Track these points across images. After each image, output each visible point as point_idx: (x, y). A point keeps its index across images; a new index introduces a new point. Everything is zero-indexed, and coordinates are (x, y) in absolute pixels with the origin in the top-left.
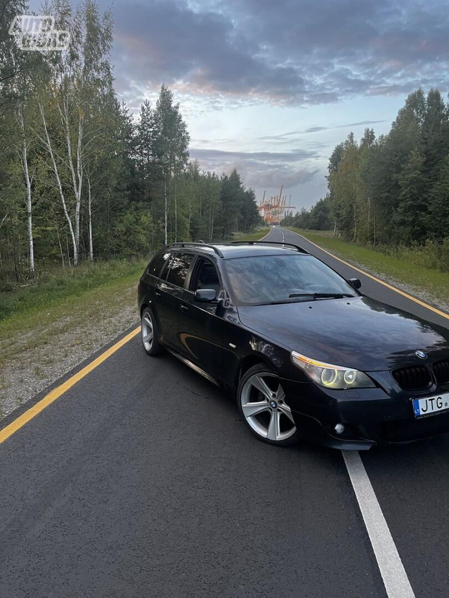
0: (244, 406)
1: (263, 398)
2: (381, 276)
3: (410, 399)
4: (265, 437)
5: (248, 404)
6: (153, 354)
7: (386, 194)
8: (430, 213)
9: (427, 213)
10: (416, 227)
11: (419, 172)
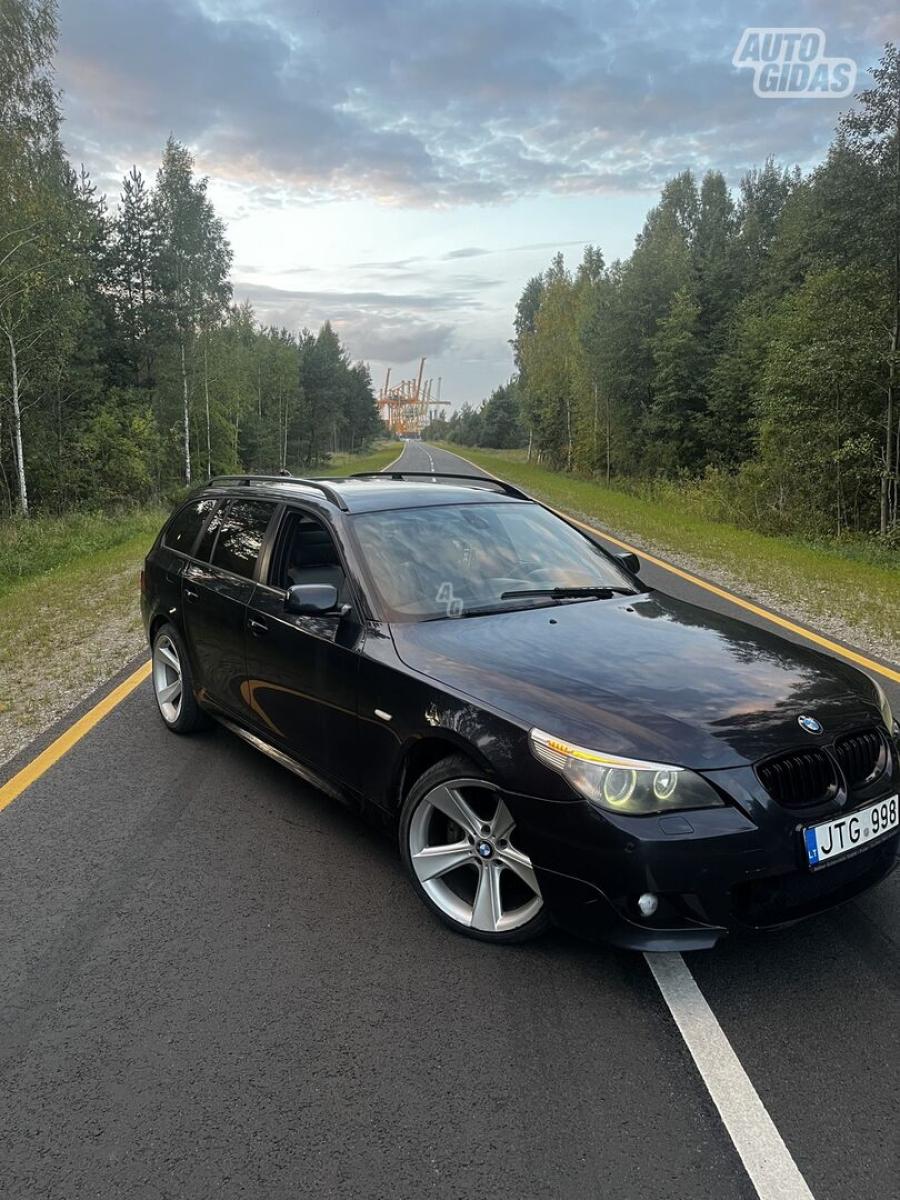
0: (415, 855)
1: (460, 836)
2: (635, 541)
3: (799, 828)
4: (469, 925)
5: (425, 850)
6: (182, 729)
7: (630, 377)
8: (712, 414)
9: (706, 415)
10: (686, 441)
11: (691, 335)
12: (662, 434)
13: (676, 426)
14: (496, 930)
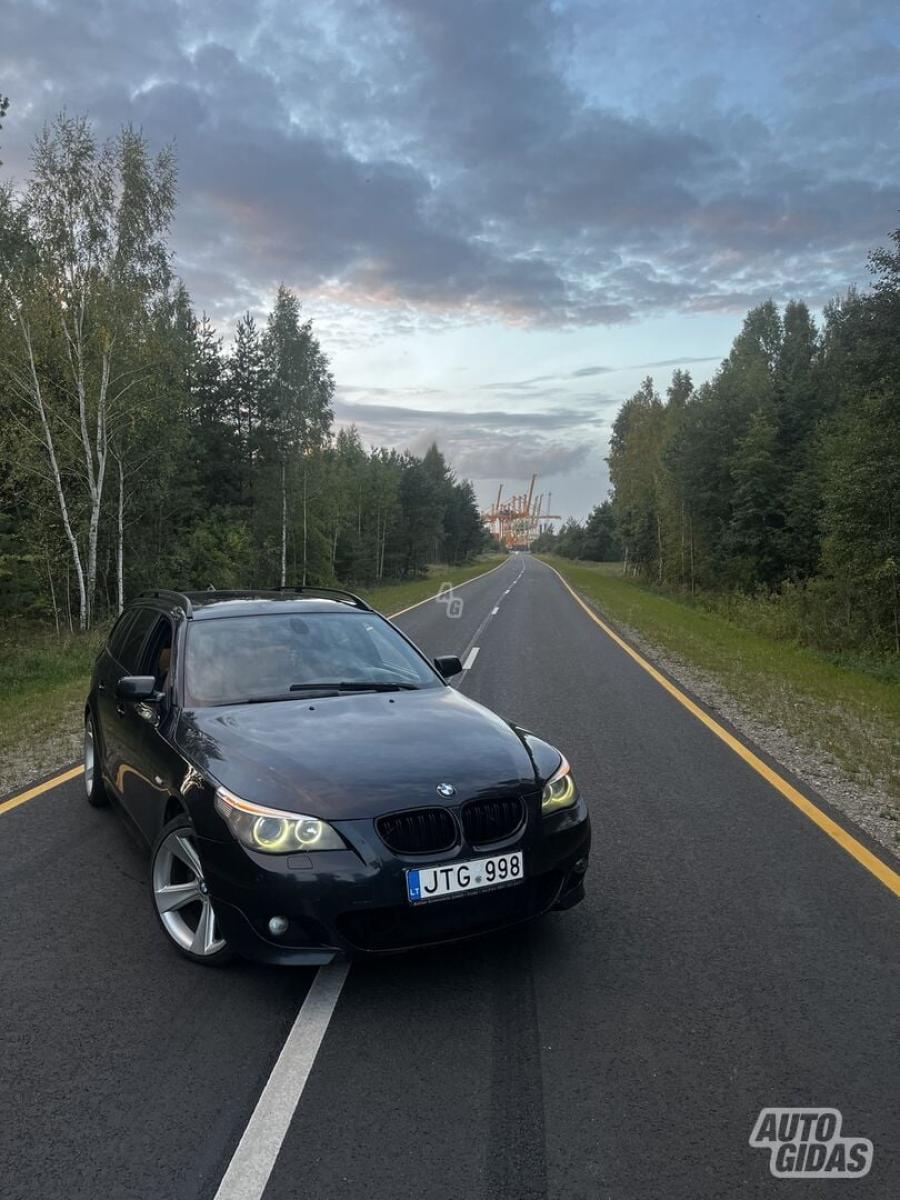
0: (158, 891)
1: (190, 876)
3: (402, 870)
4: (188, 949)
5: (165, 888)
6: (94, 800)
8: (790, 530)
9: (784, 531)
10: (765, 557)
11: (768, 454)
12: (742, 549)
13: (755, 542)
14: (206, 953)
